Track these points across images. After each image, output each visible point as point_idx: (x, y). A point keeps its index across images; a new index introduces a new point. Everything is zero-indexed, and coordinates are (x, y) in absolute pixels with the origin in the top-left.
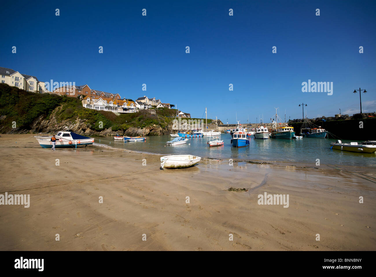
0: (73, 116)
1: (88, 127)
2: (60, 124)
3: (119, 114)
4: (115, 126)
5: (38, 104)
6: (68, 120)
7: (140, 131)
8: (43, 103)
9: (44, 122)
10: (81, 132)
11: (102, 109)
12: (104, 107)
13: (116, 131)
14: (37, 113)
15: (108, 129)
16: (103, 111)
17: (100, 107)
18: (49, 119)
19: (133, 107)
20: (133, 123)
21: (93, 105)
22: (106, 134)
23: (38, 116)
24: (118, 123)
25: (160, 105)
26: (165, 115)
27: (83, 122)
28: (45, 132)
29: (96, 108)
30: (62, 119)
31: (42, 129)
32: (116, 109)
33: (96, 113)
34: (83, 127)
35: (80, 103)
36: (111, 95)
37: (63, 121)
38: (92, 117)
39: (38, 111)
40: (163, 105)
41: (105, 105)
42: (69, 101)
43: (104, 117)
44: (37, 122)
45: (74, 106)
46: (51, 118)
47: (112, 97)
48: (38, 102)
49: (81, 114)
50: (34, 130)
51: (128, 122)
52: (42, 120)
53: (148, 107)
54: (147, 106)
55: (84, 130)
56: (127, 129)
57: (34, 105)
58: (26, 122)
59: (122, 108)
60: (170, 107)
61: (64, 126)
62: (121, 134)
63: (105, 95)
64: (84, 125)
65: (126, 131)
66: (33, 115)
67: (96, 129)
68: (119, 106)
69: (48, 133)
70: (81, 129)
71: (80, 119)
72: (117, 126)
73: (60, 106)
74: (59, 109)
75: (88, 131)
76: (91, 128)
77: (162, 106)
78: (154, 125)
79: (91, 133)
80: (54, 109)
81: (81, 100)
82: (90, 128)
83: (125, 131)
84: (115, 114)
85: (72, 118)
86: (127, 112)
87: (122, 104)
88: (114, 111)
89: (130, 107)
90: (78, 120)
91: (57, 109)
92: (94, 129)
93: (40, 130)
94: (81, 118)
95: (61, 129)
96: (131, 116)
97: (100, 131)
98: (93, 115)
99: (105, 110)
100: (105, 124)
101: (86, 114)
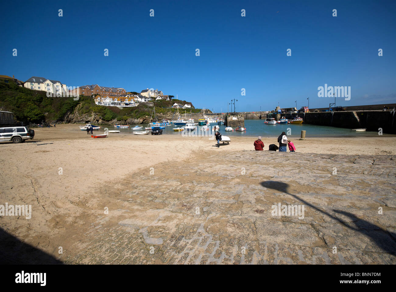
0: (89, 111)
1: (100, 118)
2: (82, 117)
3: (122, 108)
4: (119, 117)
6: (86, 114)
7: (136, 121)
8: (69, 103)
10: (96, 122)
11: (109, 105)
13: (120, 121)
14: (66, 110)
15: (114, 119)
16: (110, 107)
17: (107, 104)
18: (74, 114)
19: (133, 102)
20: (131, 115)
21: (103, 102)
22: (113, 123)
23: (67, 111)
24: (121, 115)
26: (161, 106)
27: (96, 115)
28: (72, 122)
29: (105, 104)
30: (82, 113)
31: (71, 120)
32: (120, 104)
33: (105, 108)
35: (93, 101)
36: (118, 91)
37: (83, 115)
39: (66, 109)
41: (111, 101)
42: (85, 100)
43: (111, 111)
44: (67, 116)
45: (89, 104)
46: (75, 113)
47: (118, 92)
49: (95, 109)
50: (66, 121)
51: (128, 114)
52: (70, 115)
54: (147, 99)
55: (98, 121)
57: (63, 105)
58: (60, 116)
60: (168, 98)
61: (84, 119)
62: (123, 123)
63: (112, 91)
64: (98, 117)
66: (64, 112)
67: (106, 119)
68: (121, 102)
69: (74, 123)
70: (95, 120)
71: (94, 113)
72: (120, 117)
73: (80, 104)
74: (80, 106)
75: (100, 121)
76: (103, 119)
77: (160, 98)
78: (147, 116)
79: (103, 122)
80: (76, 106)
81: (93, 98)
83: (125, 120)
84: (120, 108)
85: (89, 112)
86: (128, 106)
87: (124, 99)
88: (118, 106)
89: (130, 102)
90: (93, 114)
91: (78, 106)
92: (104, 120)
93: (69, 121)
94: (95, 112)
95: (82, 120)
96: (131, 109)
97: (109, 121)
98: (103, 110)
99: (111, 105)
100: (112, 116)
101: (98, 109)
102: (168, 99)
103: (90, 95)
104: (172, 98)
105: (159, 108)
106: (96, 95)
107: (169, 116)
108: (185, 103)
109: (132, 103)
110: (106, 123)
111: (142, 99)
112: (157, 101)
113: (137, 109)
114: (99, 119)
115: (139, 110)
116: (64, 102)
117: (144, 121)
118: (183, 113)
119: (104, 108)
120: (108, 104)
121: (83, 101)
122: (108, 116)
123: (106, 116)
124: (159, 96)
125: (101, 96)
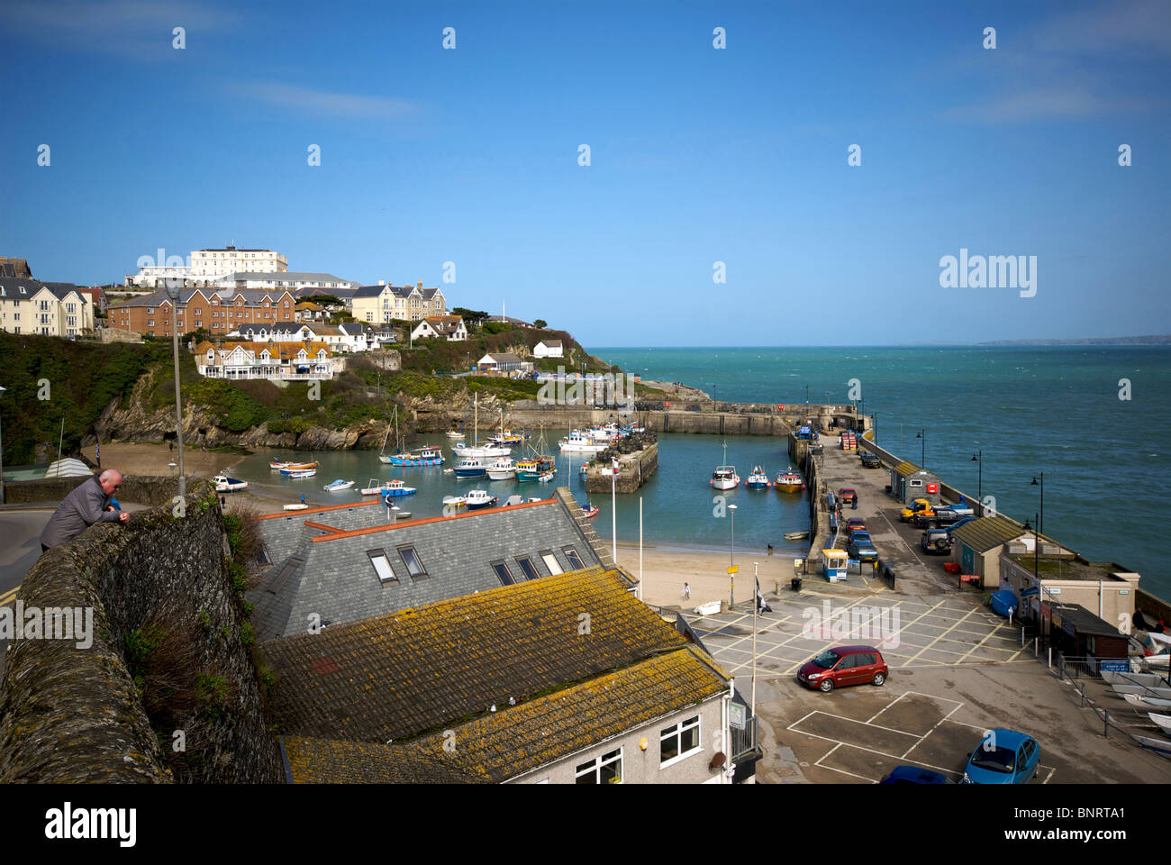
1: (212, 423)
2: (152, 418)
3: (285, 385)
4: (275, 419)
5: (107, 375)
6: (168, 408)
7: (336, 437)
9: (120, 416)
10: (197, 437)
11: (243, 376)
12: (248, 370)
13: (278, 433)
14: (106, 395)
15: (257, 426)
16: (245, 381)
17: (237, 371)
18: (128, 409)
21: (222, 367)
22: (254, 440)
23: (108, 402)
24: (284, 412)
27: (200, 412)
28: (120, 438)
29: (229, 373)
30: (156, 406)
31: (117, 431)
32: (278, 370)
33: (229, 387)
34: (200, 424)
35: (191, 362)
36: (266, 301)
37: (158, 411)
38: (221, 400)
39: (108, 393)
41: (251, 362)
42: (165, 357)
43: (248, 397)
44: (107, 416)
46: (133, 405)
47: (268, 305)
48: (106, 372)
49: (197, 393)
52: (115, 412)
53: (381, 337)
55: (203, 431)
56: (302, 432)
59: (296, 366)
61: (160, 424)
62: (290, 444)
64: (205, 420)
65: (301, 438)
66: (100, 403)
67: (231, 427)
68: (285, 361)
69: (128, 440)
70: (197, 429)
71: (194, 406)
72: (280, 420)
73: (147, 372)
74: (147, 379)
76: (219, 427)
78: (372, 421)
79: (219, 438)
80: (135, 382)
81: (191, 352)
82: (216, 426)
83: (298, 434)
84: (277, 384)
86: (307, 377)
87: (295, 352)
88: (273, 378)
89: (314, 362)
90: (190, 409)
91: (142, 380)
92: (225, 429)
93: (113, 435)
94: (198, 403)
95: (153, 431)
97: (240, 432)
98: (222, 394)
99: (250, 376)
100: (250, 416)
101: (206, 392)
102: (462, 331)
105: (421, 375)
106: (201, 343)
107: (460, 406)
109: (320, 364)
110: (231, 438)
111: (358, 336)
112: (416, 343)
114: (209, 426)
116: (101, 372)
117: (361, 439)
118: (514, 400)
119: (227, 387)
120: (240, 372)
121: (157, 360)
122: (241, 414)
123: (232, 415)
125: (218, 344)
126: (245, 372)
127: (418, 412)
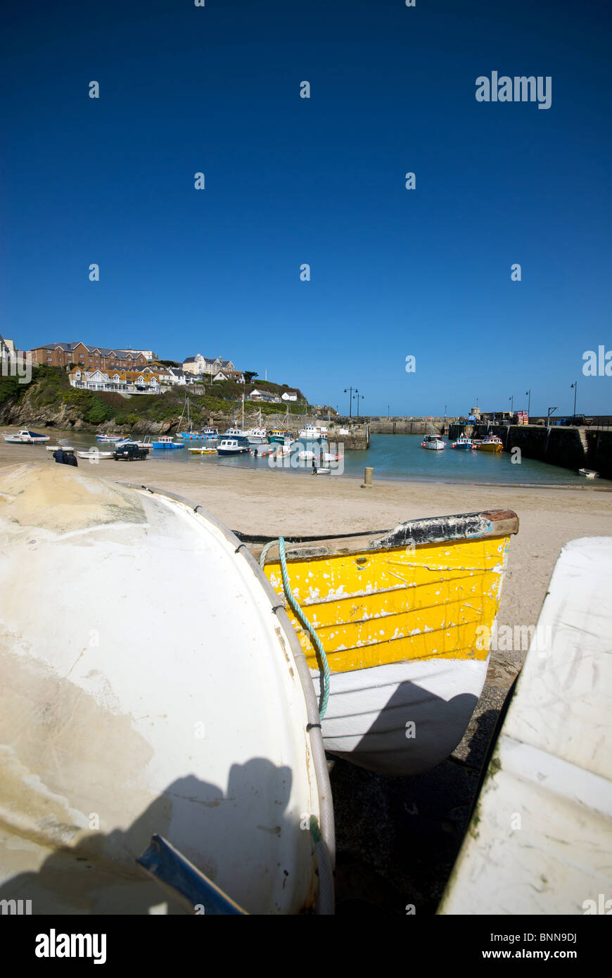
0: (55, 400)
1: (78, 417)
2: (38, 412)
3: (129, 397)
4: (121, 416)
6: (49, 406)
7: (156, 426)
9: (15, 410)
10: (68, 425)
11: (100, 389)
12: (104, 385)
13: (121, 425)
14: (4, 395)
15: (109, 420)
16: (101, 392)
17: (96, 385)
18: (21, 405)
19: (154, 384)
20: (146, 414)
21: (86, 382)
22: (106, 428)
23: (7, 399)
24: (126, 411)
25: (221, 376)
26: (222, 395)
27: (69, 410)
28: (15, 423)
29: (91, 386)
30: (40, 404)
31: (13, 419)
32: (125, 387)
33: (91, 395)
34: (70, 417)
35: (66, 378)
36: (129, 357)
37: (42, 407)
38: (84, 402)
40: (225, 374)
41: (106, 381)
42: (50, 375)
43: (103, 401)
44: (5, 408)
45: (57, 384)
46: (25, 403)
47: (130, 360)
49: (67, 397)
51: (139, 411)
52: (12, 406)
53: (195, 379)
54: (192, 379)
55: (73, 423)
56: (134, 423)
59: (136, 386)
60: (243, 377)
61: (43, 416)
63: (116, 357)
64: (73, 414)
65: (134, 427)
67: (91, 420)
68: (129, 382)
69: (21, 425)
70: (68, 420)
71: (66, 406)
72: (123, 417)
73: (36, 383)
75: (78, 424)
76: (84, 420)
77: (223, 378)
79: (83, 426)
81: (67, 373)
82: (82, 419)
83: (133, 425)
84: (123, 396)
85: (54, 402)
86: (143, 393)
87: (136, 377)
88: (121, 392)
89: (149, 384)
90: (63, 407)
91: (32, 388)
92: (87, 421)
93: (9, 421)
94: (68, 403)
95: (38, 420)
96: (147, 400)
97: (97, 424)
98: (85, 399)
99: (106, 390)
100: (104, 414)
101: (73, 397)
102: (243, 380)
103: (62, 365)
104: (254, 378)
105: (216, 398)
106: (72, 366)
108: (285, 389)
109: (152, 385)
110: (91, 427)
111: (181, 377)
112: (214, 383)
113: (161, 400)
114: (76, 419)
115: (164, 403)
117: (172, 428)
118: (272, 414)
119: (89, 394)
120: (99, 386)
121: (43, 376)
122: (97, 412)
123: (92, 413)
124: (220, 373)
125: (85, 369)
126: (102, 387)
127: (214, 420)
